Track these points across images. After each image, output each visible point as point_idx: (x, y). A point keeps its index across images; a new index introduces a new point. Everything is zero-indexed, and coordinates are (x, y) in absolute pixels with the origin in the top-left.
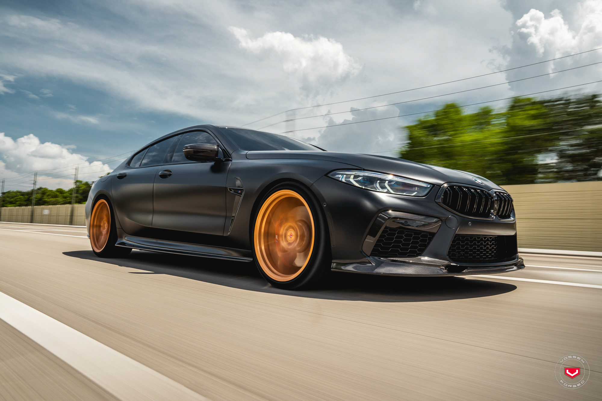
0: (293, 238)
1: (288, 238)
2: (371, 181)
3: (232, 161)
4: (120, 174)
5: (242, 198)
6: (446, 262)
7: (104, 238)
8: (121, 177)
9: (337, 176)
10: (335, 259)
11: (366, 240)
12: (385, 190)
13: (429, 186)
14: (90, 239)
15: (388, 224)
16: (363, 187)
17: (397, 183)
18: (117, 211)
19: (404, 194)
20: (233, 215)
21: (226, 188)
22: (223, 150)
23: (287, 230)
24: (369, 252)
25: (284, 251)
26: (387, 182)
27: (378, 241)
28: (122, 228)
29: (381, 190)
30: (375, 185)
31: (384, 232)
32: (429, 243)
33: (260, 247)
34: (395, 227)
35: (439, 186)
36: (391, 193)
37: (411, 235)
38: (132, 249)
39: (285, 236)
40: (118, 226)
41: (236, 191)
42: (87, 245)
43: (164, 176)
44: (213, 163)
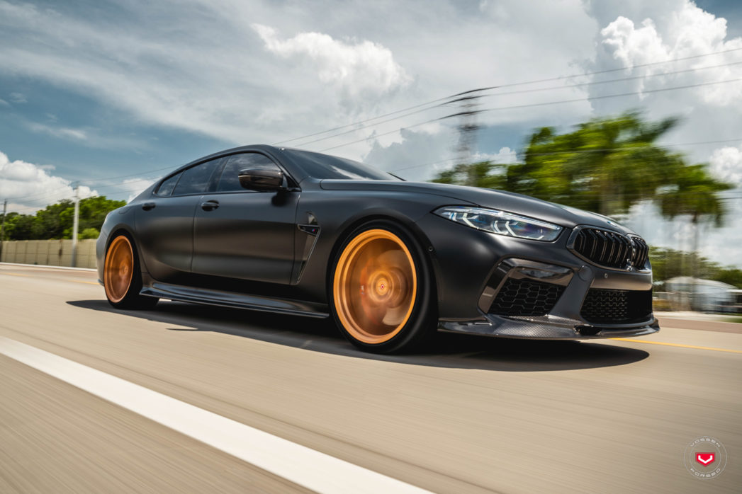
0: (385, 289)
1: (379, 289)
2: (487, 220)
3: (301, 191)
4: (146, 204)
5: (316, 239)
6: (578, 323)
7: (124, 285)
8: (147, 208)
9: (445, 213)
10: (443, 317)
11: (484, 294)
12: (506, 233)
13: (558, 229)
14: (104, 286)
15: (510, 274)
16: (478, 228)
17: (520, 224)
18: (142, 250)
19: (527, 237)
20: (304, 259)
21: (295, 225)
22: (287, 177)
23: (377, 279)
24: (486, 309)
25: (373, 305)
26: (508, 222)
27: (499, 295)
28: (149, 273)
29: (500, 232)
30: (492, 226)
31: (506, 284)
32: (558, 298)
33: (340, 300)
34: (519, 278)
35: (571, 228)
36: (512, 236)
37: (537, 289)
38: (159, 298)
39: (375, 286)
40: (143, 269)
41: (309, 229)
42: (100, 293)
43: (207, 208)
44: (274, 194)
